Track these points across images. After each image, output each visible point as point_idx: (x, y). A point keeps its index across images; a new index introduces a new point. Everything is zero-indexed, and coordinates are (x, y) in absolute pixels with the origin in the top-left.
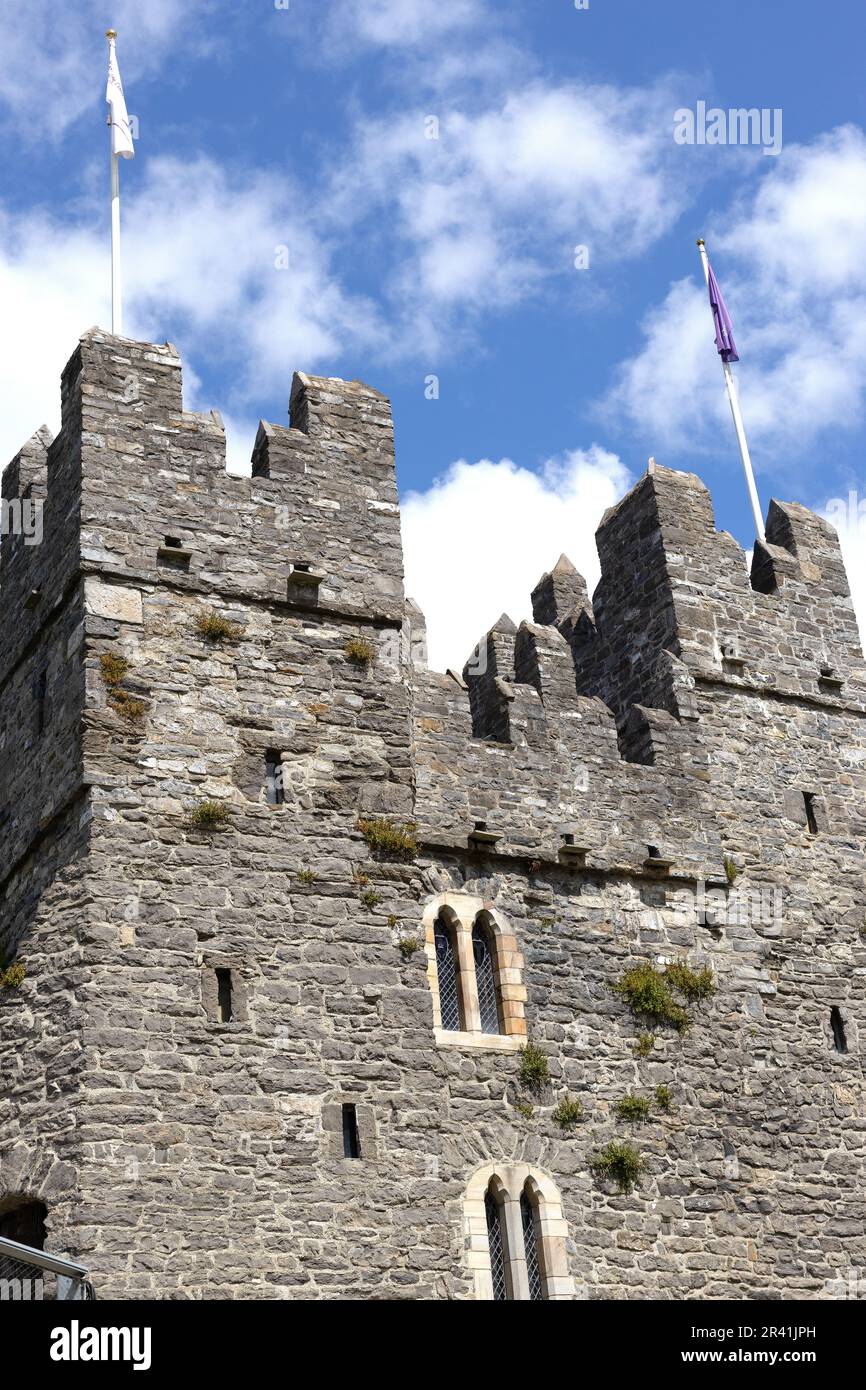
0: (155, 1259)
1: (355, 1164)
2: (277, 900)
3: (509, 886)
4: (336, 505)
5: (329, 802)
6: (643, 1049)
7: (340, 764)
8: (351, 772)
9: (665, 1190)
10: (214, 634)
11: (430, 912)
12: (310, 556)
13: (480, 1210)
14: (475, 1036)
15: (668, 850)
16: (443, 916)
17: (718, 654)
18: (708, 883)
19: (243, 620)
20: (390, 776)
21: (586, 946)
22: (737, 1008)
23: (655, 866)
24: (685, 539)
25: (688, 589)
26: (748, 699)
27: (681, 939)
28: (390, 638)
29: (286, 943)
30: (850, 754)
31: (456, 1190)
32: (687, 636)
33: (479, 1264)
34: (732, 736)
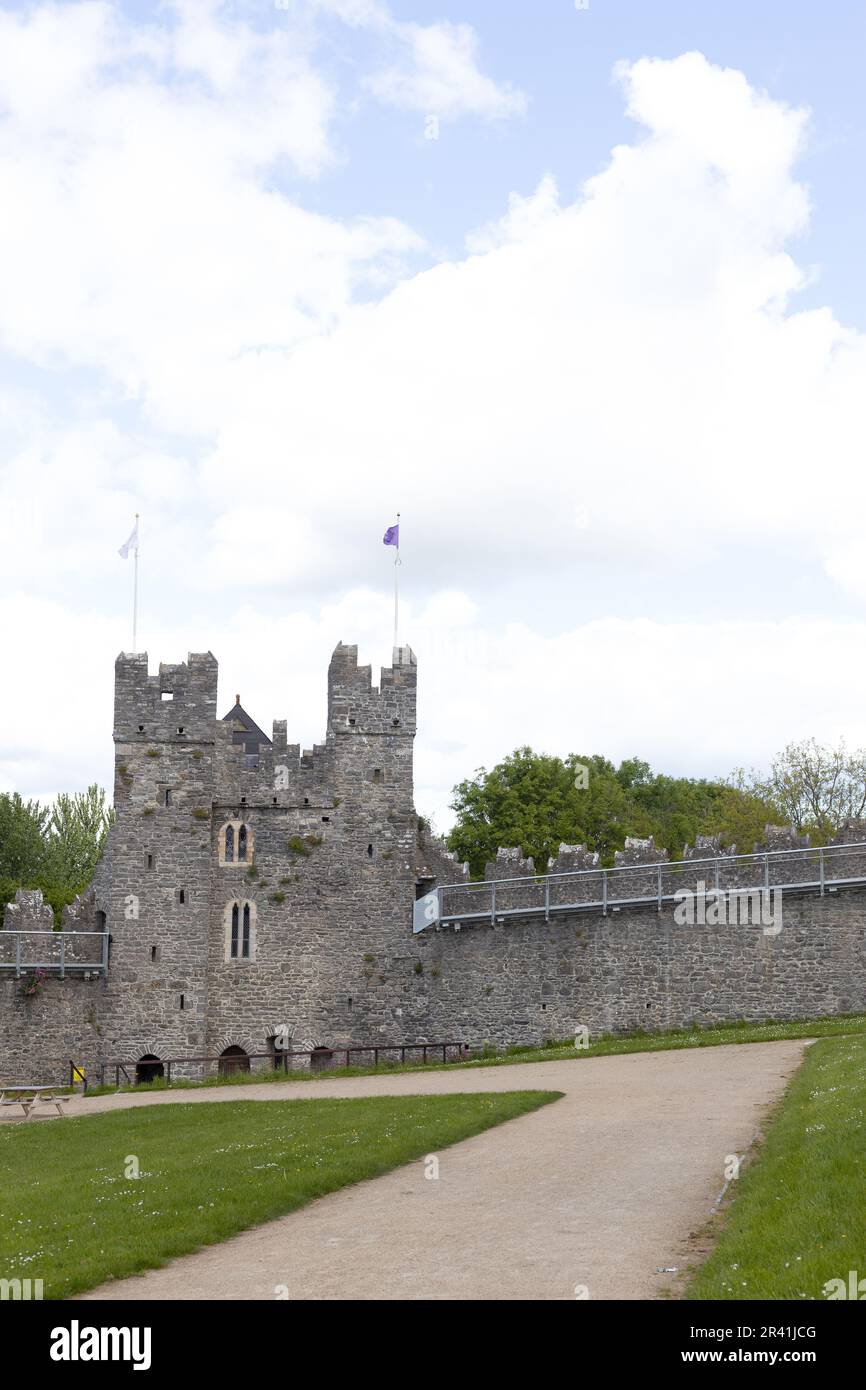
0: (129, 928)
1: (182, 905)
2: (167, 835)
3: (253, 816)
4: (194, 705)
5: (184, 804)
6: (293, 864)
7: (189, 792)
8: (192, 794)
9: (293, 904)
10: (153, 755)
11: (225, 826)
12: (183, 725)
13: (231, 912)
14: (236, 863)
15: (312, 799)
16: (230, 827)
17: (348, 723)
18: (326, 808)
19: (162, 749)
20: (204, 794)
21: (278, 833)
22: (331, 848)
23: (306, 805)
24: (343, 678)
25: (340, 699)
26: (358, 738)
27: (314, 827)
28: (209, 748)
29: (168, 847)
30: (400, 752)
31: (223, 907)
32: (336, 718)
33: (228, 926)
34: (348, 753)
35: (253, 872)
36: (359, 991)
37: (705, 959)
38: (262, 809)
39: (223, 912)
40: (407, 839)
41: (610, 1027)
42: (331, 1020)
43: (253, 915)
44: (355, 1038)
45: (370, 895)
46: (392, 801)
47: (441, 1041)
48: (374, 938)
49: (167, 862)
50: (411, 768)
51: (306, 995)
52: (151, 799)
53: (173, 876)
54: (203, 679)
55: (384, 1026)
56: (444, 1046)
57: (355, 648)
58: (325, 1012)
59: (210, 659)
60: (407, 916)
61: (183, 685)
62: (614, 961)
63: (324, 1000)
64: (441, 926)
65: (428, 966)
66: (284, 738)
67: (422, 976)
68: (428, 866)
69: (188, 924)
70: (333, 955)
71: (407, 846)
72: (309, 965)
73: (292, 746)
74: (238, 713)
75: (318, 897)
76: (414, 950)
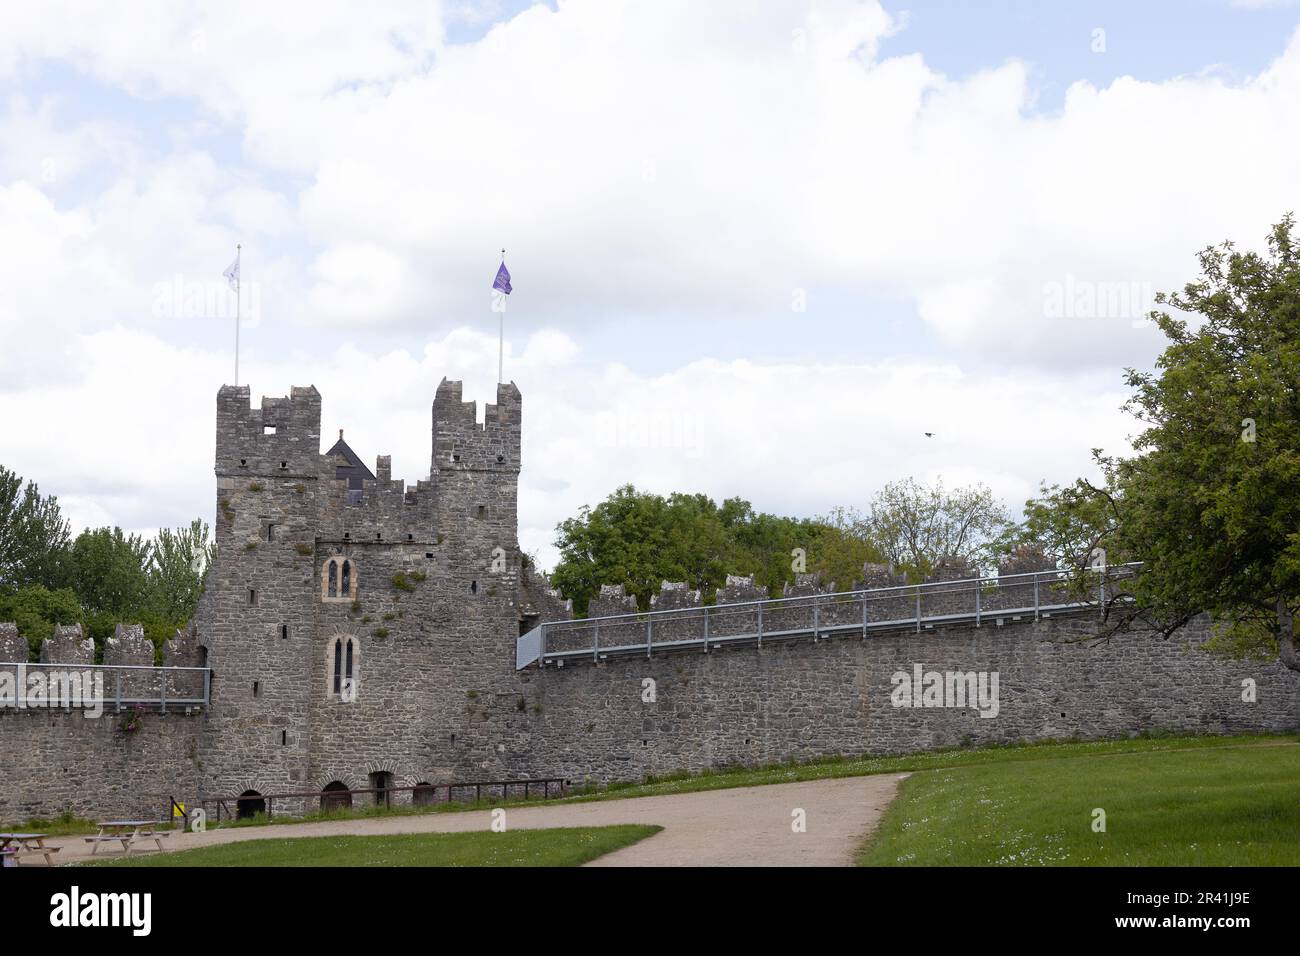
1: (285, 640)
2: (269, 570)
3: (356, 551)
4: (297, 439)
5: (287, 538)
6: (396, 599)
7: (292, 527)
8: (294, 529)
9: (397, 640)
10: (256, 489)
11: (329, 561)
12: (285, 459)
13: (334, 648)
14: (339, 599)
15: (416, 535)
16: (333, 562)
17: (452, 459)
18: (430, 545)
19: (264, 483)
20: (307, 529)
21: (382, 568)
22: (435, 584)
23: (410, 541)
24: (447, 414)
25: (444, 435)
26: (463, 474)
27: (418, 563)
28: (312, 483)
29: (271, 582)
30: (504, 489)
31: (326, 643)
32: (440, 454)
33: (331, 662)
34: (453, 489)
35: (356, 608)
36: (462, 728)
37: (803, 695)
38: (366, 545)
39: (325, 648)
40: (510, 575)
41: (710, 763)
42: (433, 755)
43: (356, 650)
44: (457, 774)
45: (474, 631)
46: (497, 538)
47: (543, 777)
48: (478, 674)
49: (269, 597)
50: (515, 505)
51: (409, 731)
52: (254, 533)
53: (275, 611)
54: (306, 413)
55: (487, 762)
56: (546, 781)
57: (460, 384)
58: (428, 748)
59: (314, 393)
60: (511, 653)
61: (285, 419)
62: (714, 698)
63: (426, 736)
64: (544, 662)
65: (531, 703)
66: (388, 473)
67: (525, 712)
68: (531, 603)
69: (289, 659)
70: (436, 691)
71: (511, 583)
72: (412, 701)
73: (396, 482)
74: (341, 448)
75: (422, 633)
76: (517, 687)
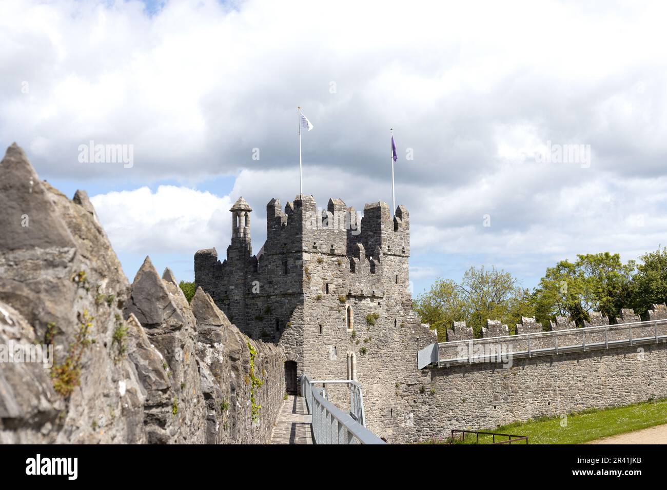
0: (312, 371)
2: (327, 312)
3: (353, 301)
4: (338, 231)
5: (335, 293)
6: (368, 330)
7: (336, 285)
8: (338, 287)
9: (369, 354)
10: (320, 261)
12: (334, 244)
13: (346, 360)
15: (375, 291)
18: (380, 297)
19: (324, 258)
20: (341, 287)
21: (362, 311)
22: (382, 320)
23: (373, 295)
25: (384, 234)
26: (390, 257)
27: (375, 308)
28: (344, 259)
29: (328, 320)
30: (405, 266)
32: (383, 244)
35: (354, 335)
36: (394, 404)
38: (356, 297)
40: (411, 316)
41: (530, 416)
42: (385, 422)
43: (355, 361)
45: (396, 348)
46: (402, 294)
48: (399, 373)
49: (328, 329)
50: (408, 276)
51: (376, 408)
52: (320, 289)
53: (331, 338)
58: (383, 418)
60: (415, 360)
62: (530, 382)
63: (382, 410)
64: (439, 365)
65: (428, 389)
67: (425, 394)
69: (339, 368)
70: (384, 384)
71: (411, 320)
72: (376, 390)
75: (378, 350)
76: (419, 379)
